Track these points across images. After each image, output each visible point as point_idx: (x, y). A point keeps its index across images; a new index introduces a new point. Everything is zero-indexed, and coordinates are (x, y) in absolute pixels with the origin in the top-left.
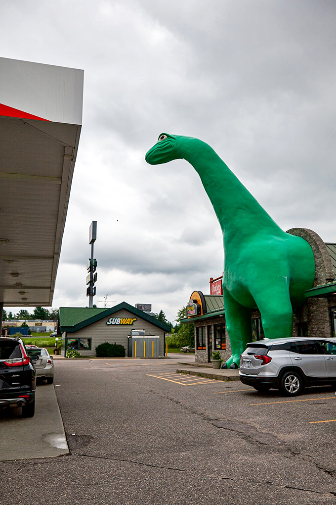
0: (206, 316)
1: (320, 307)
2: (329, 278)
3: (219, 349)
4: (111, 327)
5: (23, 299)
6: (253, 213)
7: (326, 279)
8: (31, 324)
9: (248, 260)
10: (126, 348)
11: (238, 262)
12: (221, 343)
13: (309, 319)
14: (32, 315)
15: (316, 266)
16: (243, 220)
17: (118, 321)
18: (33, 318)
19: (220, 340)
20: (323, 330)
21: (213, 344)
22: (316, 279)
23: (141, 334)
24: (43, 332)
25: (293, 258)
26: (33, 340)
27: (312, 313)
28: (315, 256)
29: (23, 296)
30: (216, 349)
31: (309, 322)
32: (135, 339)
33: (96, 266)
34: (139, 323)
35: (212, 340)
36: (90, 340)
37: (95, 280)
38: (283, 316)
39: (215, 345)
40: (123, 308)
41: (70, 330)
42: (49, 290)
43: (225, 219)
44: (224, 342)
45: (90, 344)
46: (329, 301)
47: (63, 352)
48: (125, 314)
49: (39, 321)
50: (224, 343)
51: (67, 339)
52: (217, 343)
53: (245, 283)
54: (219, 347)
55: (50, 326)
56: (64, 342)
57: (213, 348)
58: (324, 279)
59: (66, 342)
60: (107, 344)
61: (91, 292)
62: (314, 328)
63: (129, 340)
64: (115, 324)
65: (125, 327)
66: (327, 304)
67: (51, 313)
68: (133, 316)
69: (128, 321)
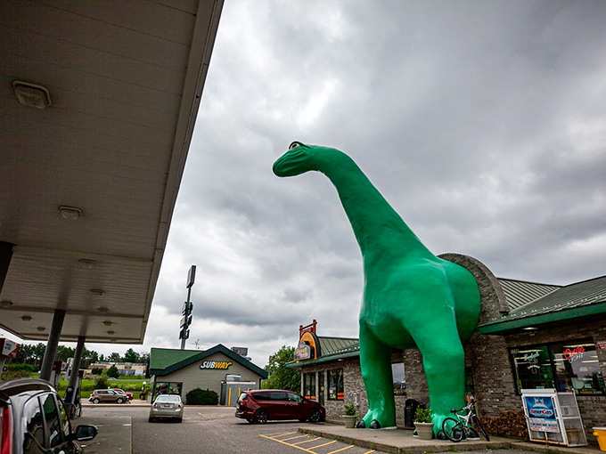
0: (321, 360)
1: (492, 348)
2: (504, 310)
3: (333, 399)
4: (205, 371)
5: (108, 332)
6: (401, 232)
7: (501, 312)
8: (120, 367)
9: (401, 285)
10: (219, 395)
11: (386, 289)
12: (336, 392)
13: (473, 364)
14: (122, 358)
15: (482, 296)
16: (389, 239)
17: (212, 365)
18: (124, 361)
19: (335, 389)
20: (499, 379)
21: (326, 393)
22: (483, 313)
23: (236, 380)
24: (132, 375)
25: (456, 285)
26: (120, 383)
27: (479, 356)
28: (480, 285)
29: (109, 328)
30: (329, 399)
31: (475, 368)
32: (230, 385)
33: (191, 309)
34: (235, 368)
35: (324, 389)
36: (180, 385)
37: (190, 323)
38: (455, 358)
39: (329, 394)
40: (219, 351)
41: (160, 374)
42: (141, 320)
43: (368, 238)
44: (342, 391)
45: (180, 390)
46: (507, 340)
47: (150, 398)
48: (220, 357)
49: (129, 364)
50: (340, 392)
51: (156, 383)
52: (331, 392)
53: (398, 315)
54: (334, 397)
55: (139, 370)
56: (151, 387)
57: (326, 397)
58: (498, 311)
59: (155, 386)
60: (199, 390)
61: (184, 335)
62: (484, 375)
63: (224, 386)
64: (209, 368)
65: (219, 371)
66: (504, 343)
67: (142, 356)
68: (229, 360)
69: (224, 365)
